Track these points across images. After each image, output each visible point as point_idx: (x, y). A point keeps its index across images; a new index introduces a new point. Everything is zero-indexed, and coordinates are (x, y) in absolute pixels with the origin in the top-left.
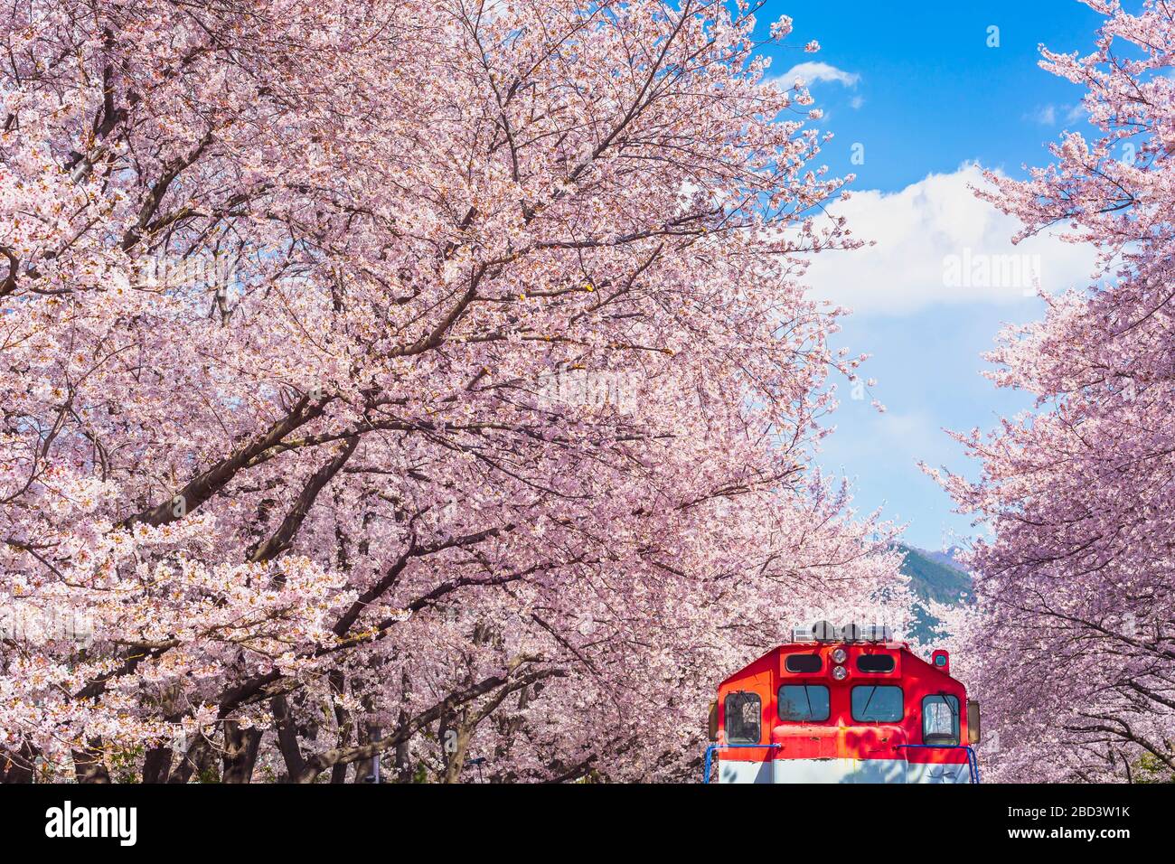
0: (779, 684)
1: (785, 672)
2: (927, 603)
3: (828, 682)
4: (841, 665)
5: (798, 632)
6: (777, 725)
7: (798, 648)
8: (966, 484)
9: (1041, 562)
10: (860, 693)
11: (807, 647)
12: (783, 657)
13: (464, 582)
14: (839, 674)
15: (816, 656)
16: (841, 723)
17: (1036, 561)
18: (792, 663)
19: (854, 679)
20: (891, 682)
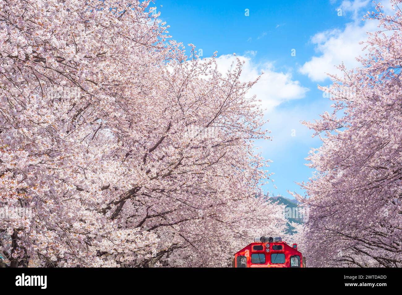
0: (251, 253)
1: (253, 250)
2: (291, 222)
3: (265, 253)
4: (268, 248)
5: (256, 239)
6: (251, 265)
7: (256, 244)
8: (301, 196)
9: (322, 217)
10: (273, 256)
11: (259, 244)
12: (253, 246)
13: (161, 225)
14: (268, 251)
15: (261, 246)
16: (268, 264)
17: (321, 217)
18: (255, 248)
19: (271, 252)
20: (281, 253)
